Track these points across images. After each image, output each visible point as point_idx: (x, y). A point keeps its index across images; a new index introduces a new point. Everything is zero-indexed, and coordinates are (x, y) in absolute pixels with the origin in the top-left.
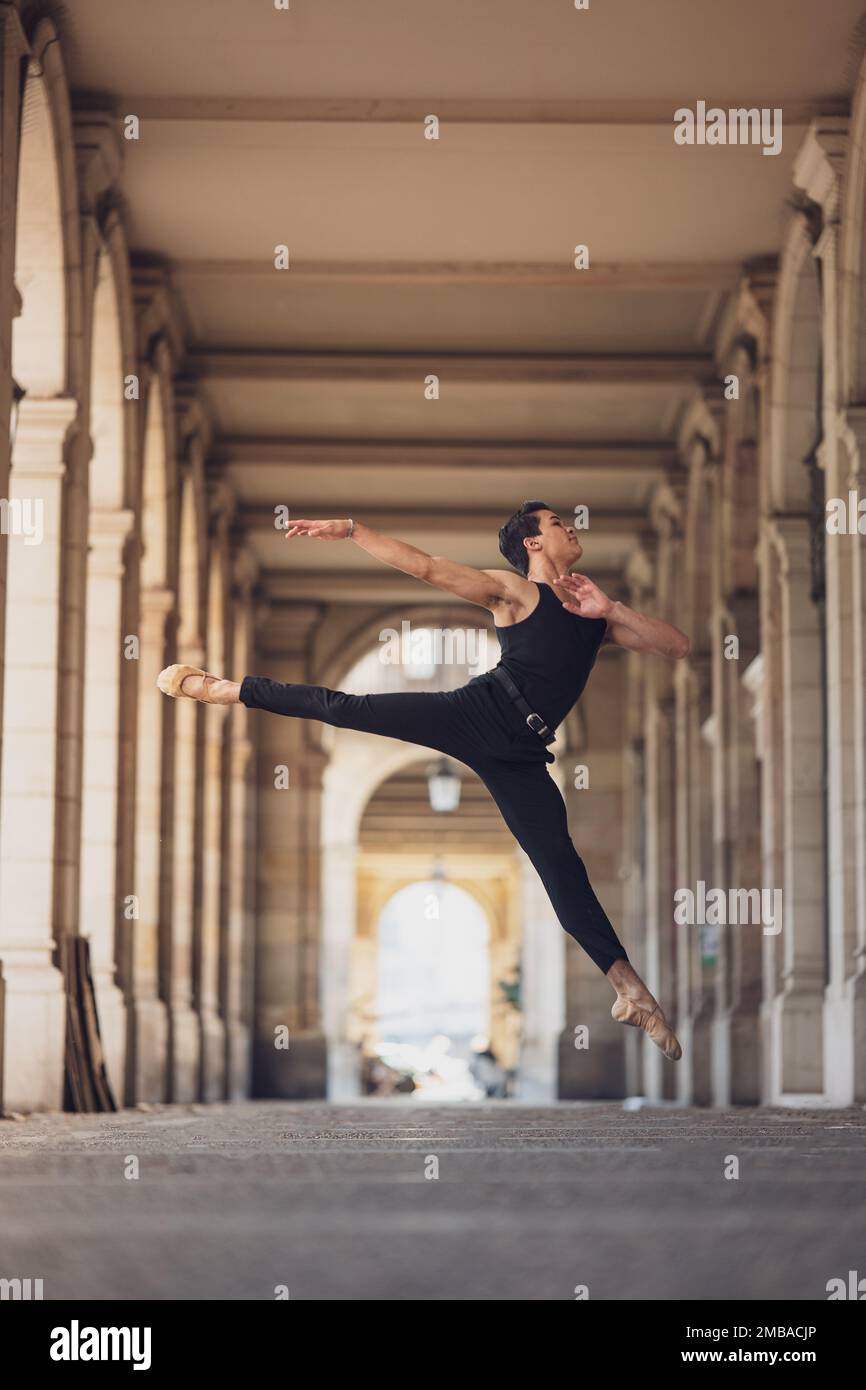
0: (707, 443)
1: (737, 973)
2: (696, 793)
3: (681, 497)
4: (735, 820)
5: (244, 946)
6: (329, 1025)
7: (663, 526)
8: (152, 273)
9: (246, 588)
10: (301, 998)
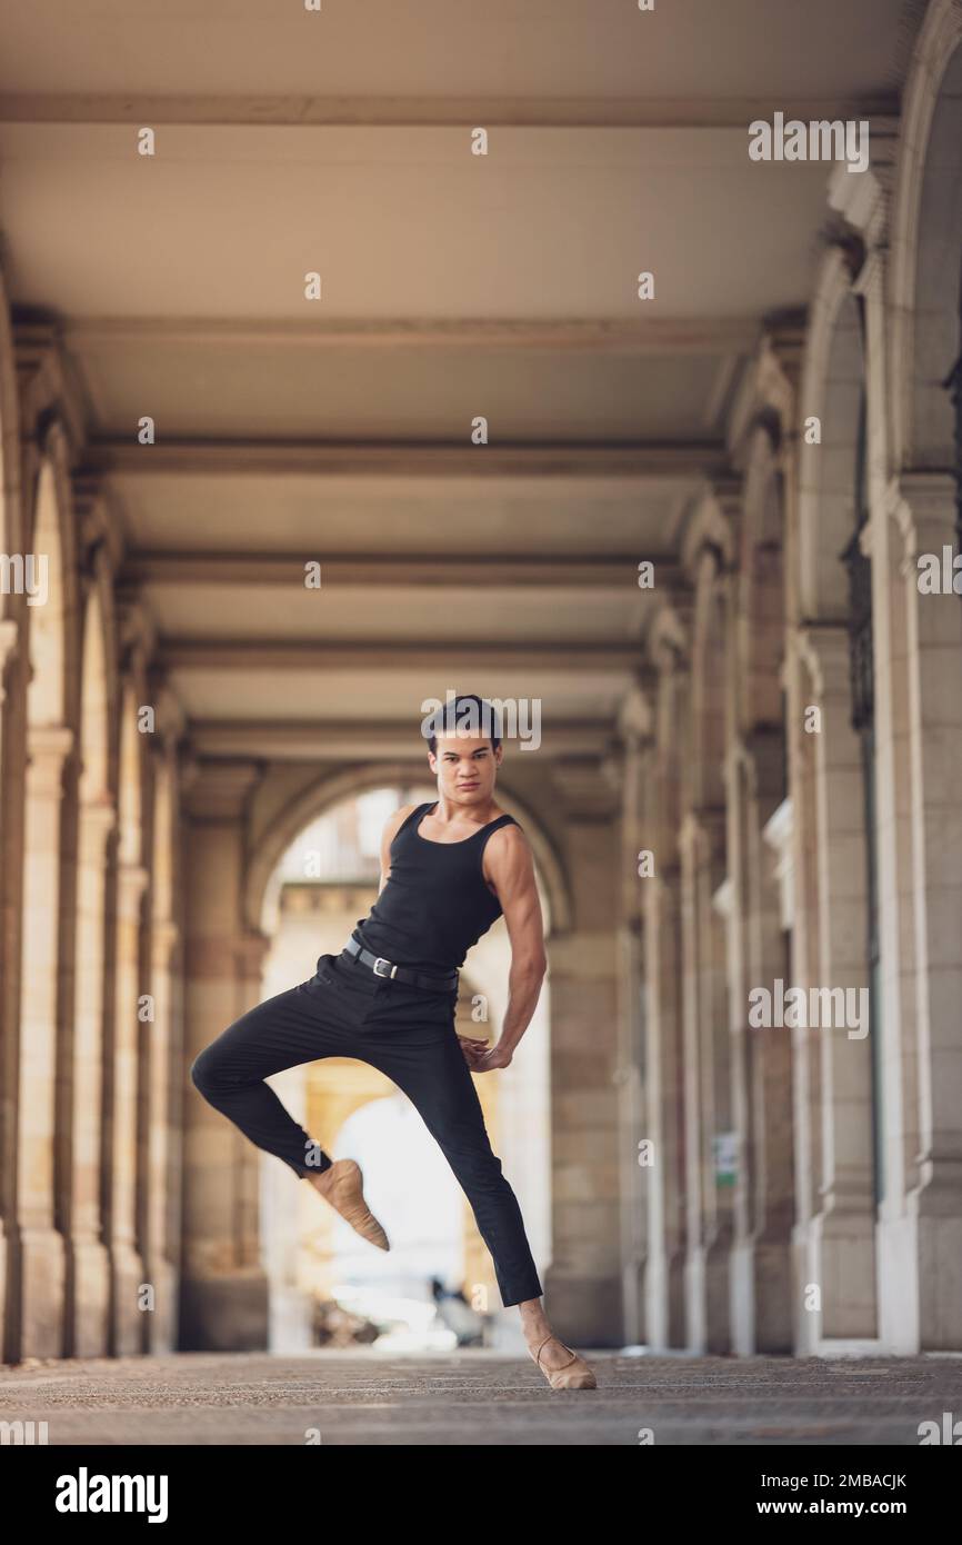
0: (718, 551)
1: (761, 1193)
2: (708, 975)
3: (687, 621)
5: (169, 1167)
6: (273, 1263)
7: (663, 658)
8: (42, 332)
9: (170, 741)
10: (237, 1229)
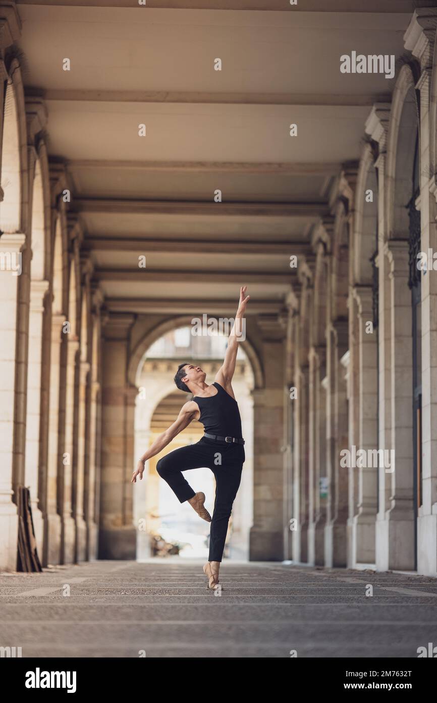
0: (325, 245)
1: (337, 503)
2: (318, 414)
3: (312, 268)
4: (336, 428)
5: (96, 483)
7: (303, 281)
8: (59, 166)
9: (98, 307)
10: (123, 510)
